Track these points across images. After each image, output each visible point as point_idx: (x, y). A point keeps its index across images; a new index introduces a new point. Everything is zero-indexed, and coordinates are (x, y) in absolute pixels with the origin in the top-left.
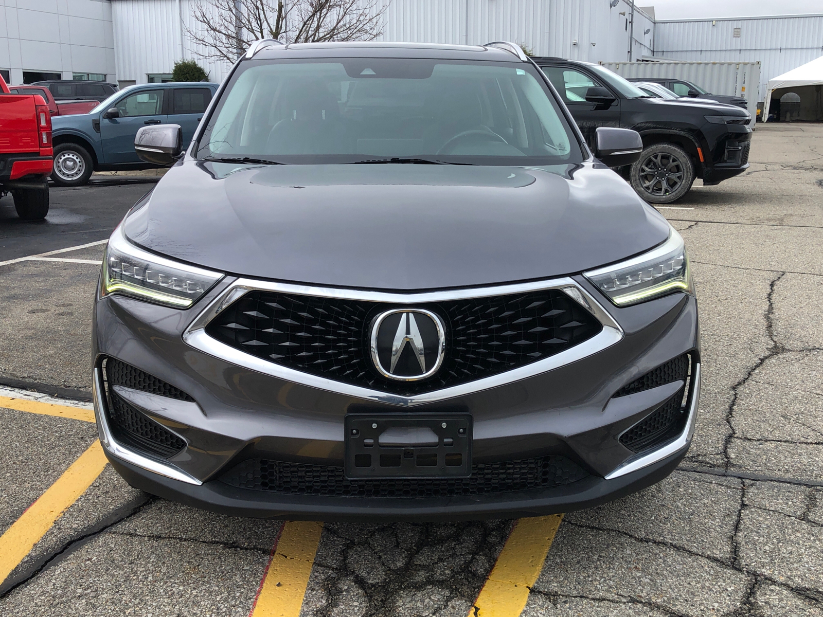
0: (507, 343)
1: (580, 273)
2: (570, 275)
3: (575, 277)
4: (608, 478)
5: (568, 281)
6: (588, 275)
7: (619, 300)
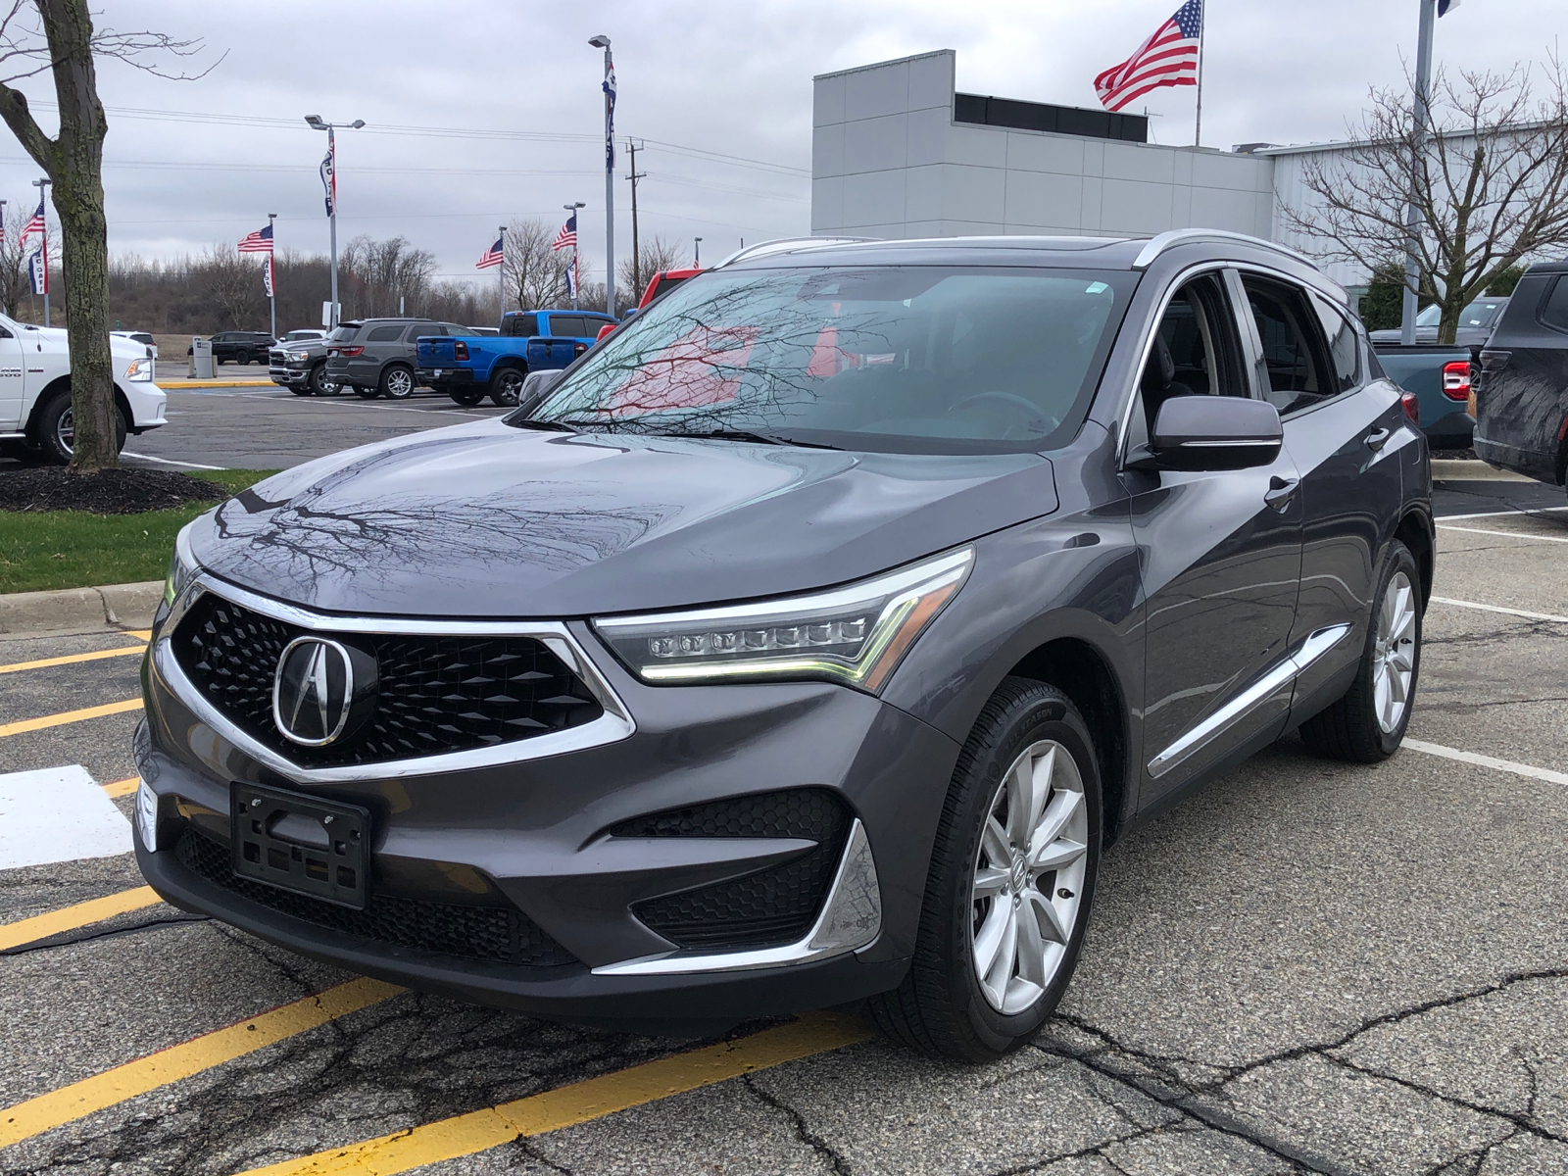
0: (450, 713)
1: (586, 618)
2: (565, 619)
3: (572, 624)
4: (594, 972)
5: (558, 627)
6: (600, 623)
7: (648, 673)
